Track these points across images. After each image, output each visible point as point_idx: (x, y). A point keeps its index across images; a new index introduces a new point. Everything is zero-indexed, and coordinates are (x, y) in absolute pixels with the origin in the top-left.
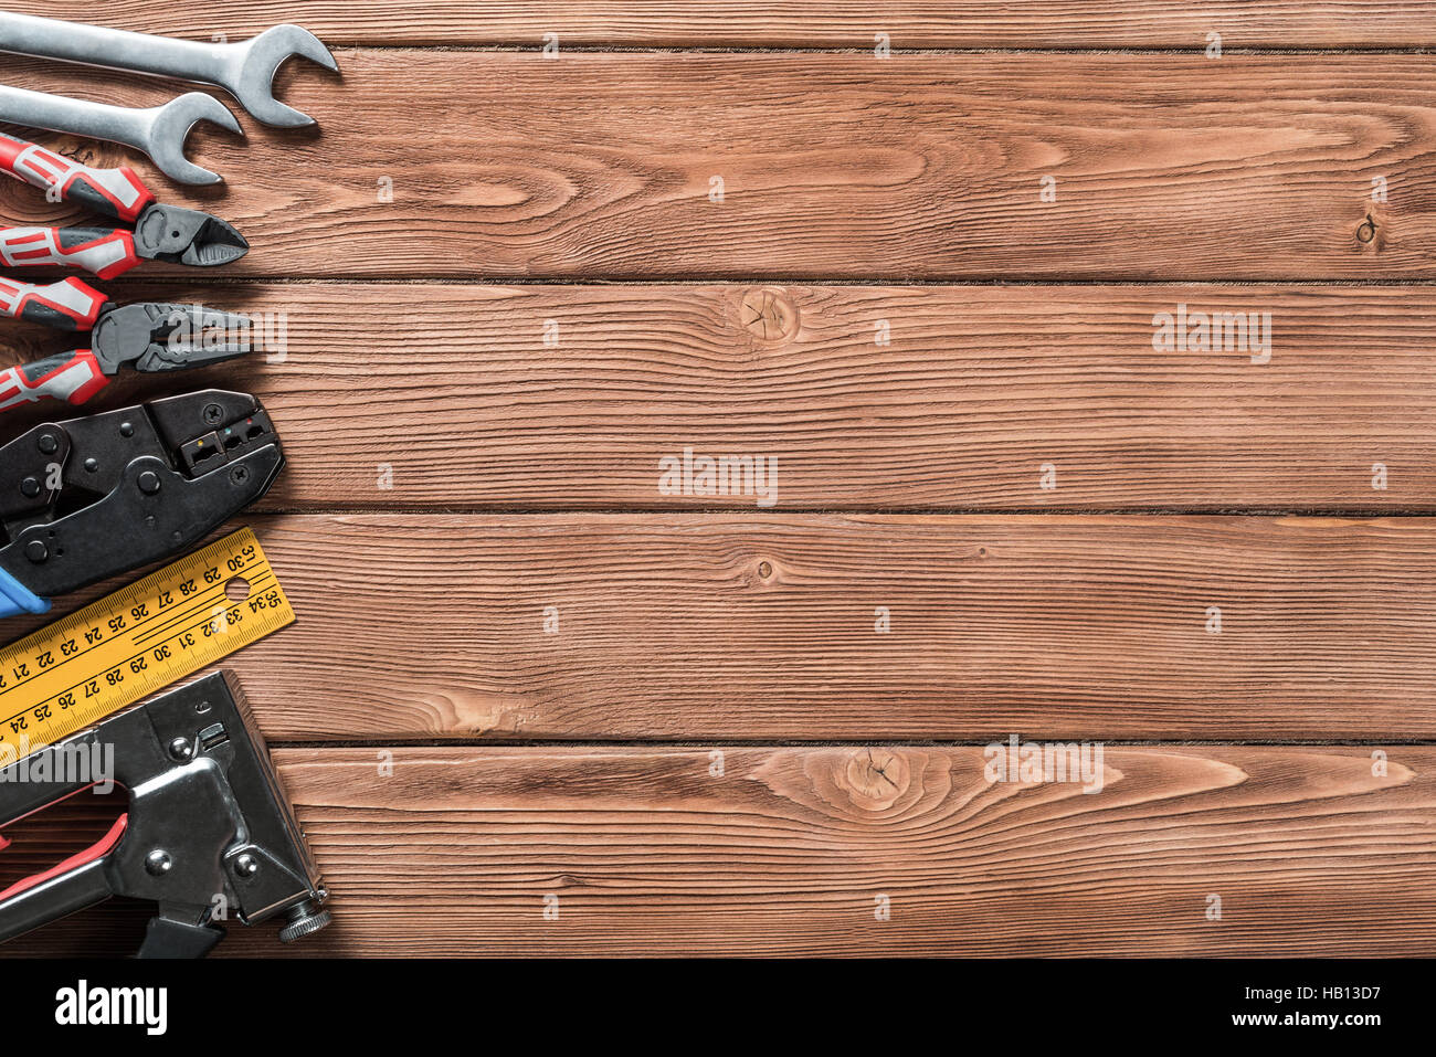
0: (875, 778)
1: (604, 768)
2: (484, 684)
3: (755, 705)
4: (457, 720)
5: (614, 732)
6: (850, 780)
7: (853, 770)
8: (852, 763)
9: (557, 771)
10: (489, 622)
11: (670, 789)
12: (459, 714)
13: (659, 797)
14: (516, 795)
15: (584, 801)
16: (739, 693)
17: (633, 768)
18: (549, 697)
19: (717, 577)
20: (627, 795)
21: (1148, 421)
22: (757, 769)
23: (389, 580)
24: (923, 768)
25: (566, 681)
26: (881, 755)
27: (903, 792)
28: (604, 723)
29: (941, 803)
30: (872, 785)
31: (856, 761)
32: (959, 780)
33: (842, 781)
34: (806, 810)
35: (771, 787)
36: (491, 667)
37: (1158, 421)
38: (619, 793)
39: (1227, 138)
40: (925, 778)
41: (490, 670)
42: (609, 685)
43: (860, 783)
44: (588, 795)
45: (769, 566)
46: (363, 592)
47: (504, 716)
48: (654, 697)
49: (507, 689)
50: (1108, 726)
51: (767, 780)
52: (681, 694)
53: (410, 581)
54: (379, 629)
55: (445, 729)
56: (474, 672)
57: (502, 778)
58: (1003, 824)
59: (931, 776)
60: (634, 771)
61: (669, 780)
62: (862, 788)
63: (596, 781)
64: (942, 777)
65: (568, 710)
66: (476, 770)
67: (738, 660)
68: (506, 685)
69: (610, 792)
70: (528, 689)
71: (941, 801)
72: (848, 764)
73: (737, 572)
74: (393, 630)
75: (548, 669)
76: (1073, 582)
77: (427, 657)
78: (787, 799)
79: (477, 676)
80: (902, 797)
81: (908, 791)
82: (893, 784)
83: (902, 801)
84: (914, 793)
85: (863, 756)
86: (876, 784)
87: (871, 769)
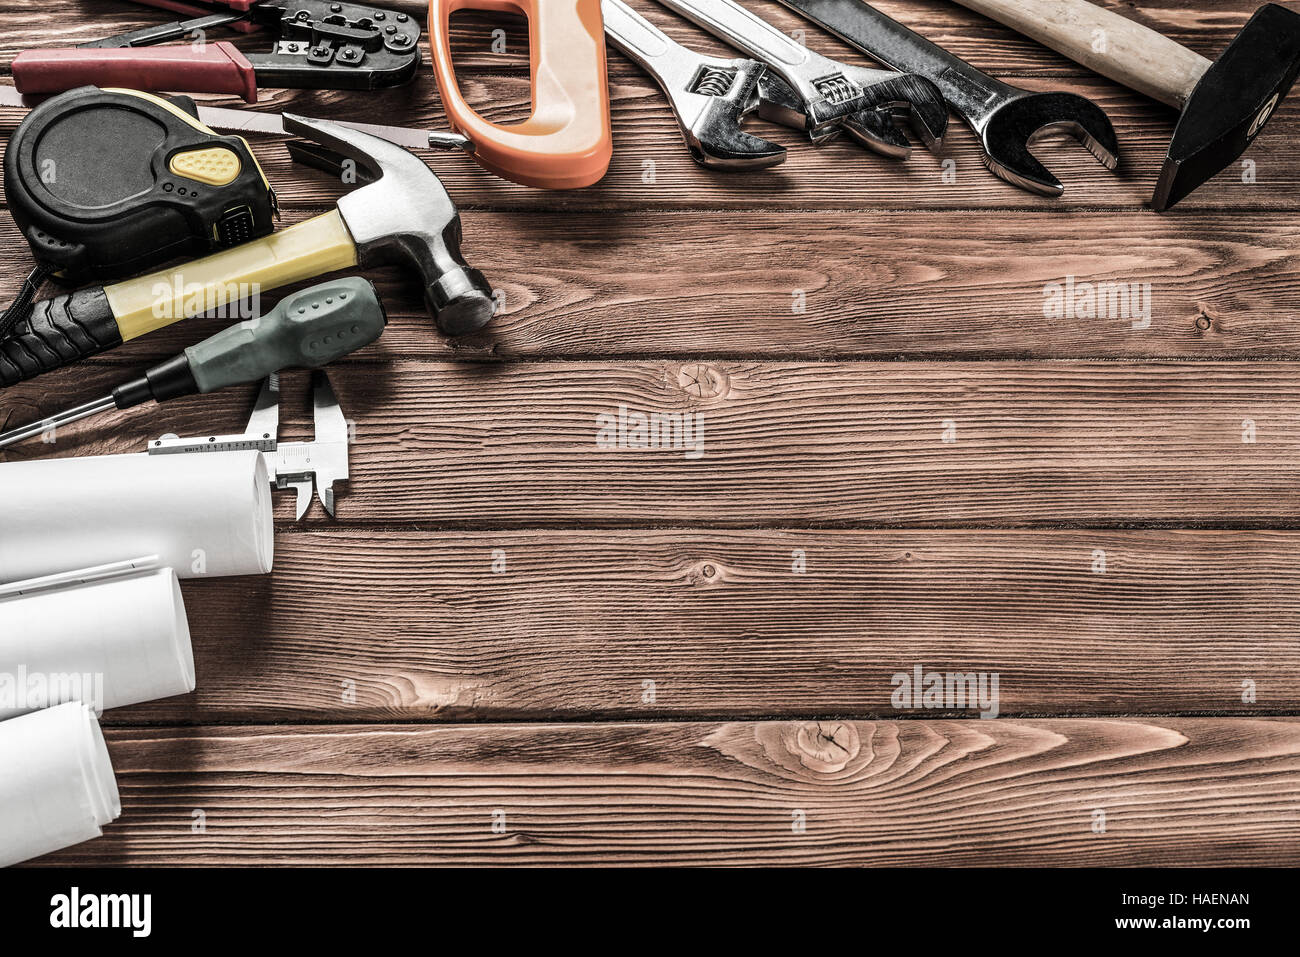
0: (825, 745)
1: (560, 737)
2: (443, 667)
3: (704, 683)
4: (417, 698)
5: (568, 707)
6: (801, 745)
7: (804, 737)
8: (802, 730)
9: (512, 741)
11: (623, 755)
12: (417, 692)
13: (614, 761)
14: (472, 762)
15: (540, 767)
16: (689, 673)
17: (587, 737)
18: (507, 677)
19: (665, 578)
20: (581, 761)
21: (1043, 456)
22: (708, 737)
23: (358, 582)
24: (872, 735)
25: (523, 664)
26: (829, 727)
27: (854, 755)
28: (559, 699)
29: (891, 766)
30: (823, 750)
31: (805, 730)
32: (908, 745)
33: (793, 746)
34: (761, 774)
35: (724, 752)
36: (451, 653)
37: (1052, 456)
38: (574, 759)
39: (1074, 262)
40: (874, 744)
41: (449, 655)
42: (565, 667)
43: (811, 748)
44: (543, 760)
45: (712, 569)
46: (334, 591)
47: (461, 694)
48: (608, 677)
49: (465, 672)
50: (1046, 697)
51: (717, 747)
52: (633, 674)
53: (378, 582)
54: (346, 622)
55: (404, 705)
56: (435, 657)
57: (459, 748)
58: (956, 783)
59: (879, 742)
60: (588, 740)
61: (623, 748)
62: (813, 752)
63: (552, 749)
64: (892, 742)
65: (524, 688)
66: (432, 740)
67: (686, 645)
68: (465, 668)
69: (566, 759)
70: (486, 670)
71: (892, 763)
72: (798, 732)
73: (684, 573)
74: (359, 623)
75: (506, 654)
76: (995, 579)
78: (741, 763)
79: (437, 660)
80: (853, 760)
81: (858, 755)
82: (843, 749)
83: (853, 763)
84: (865, 757)
85: (812, 725)
86: (827, 749)
87: (820, 736)
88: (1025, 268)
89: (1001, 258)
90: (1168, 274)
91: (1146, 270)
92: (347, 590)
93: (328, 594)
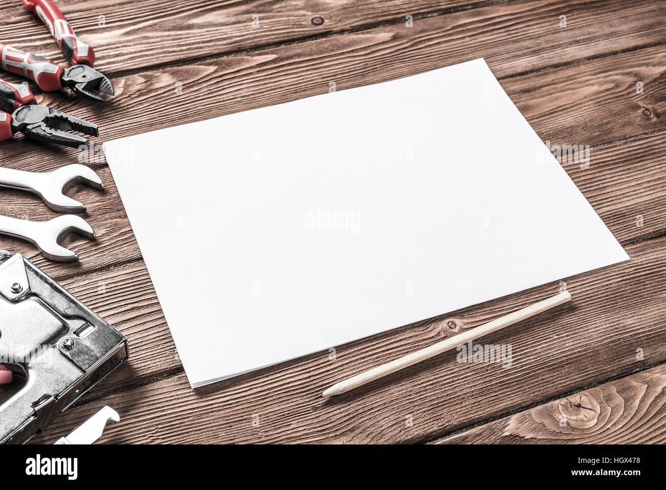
0: (579, 411)
2: (314, 437)
3: (485, 395)
5: (409, 437)
7: (563, 410)
8: (560, 406)
10: (302, 402)
16: (473, 391)
18: (359, 430)
19: (427, 337)
21: (605, 205)
22: (507, 429)
23: (229, 398)
24: (602, 396)
25: (365, 418)
26: (575, 398)
27: (599, 411)
28: (401, 434)
29: (624, 411)
30: (579, 414)
31: (562, 405)
32: (626, 395)
35: (521, 435)
36: (315, 426)
37: (609, 204)
40: (607, 401)
41: (315, 428)
42: (393, 412)
43: (572, 415)
45: (453, 323)
46: (215, 409)
48: (424, 410)
49: (330, 435)
51: (515, 432)
52: (438, 403)
53: (243, 394)
54: (234, 427)
56: (305, 432)
59: (608, 399)
62: (574, 418)
64: (617, 396)
65: (374, 434)
67: (462, 375)
68: (328, 433)
70: (344, 430)
71: (623, 409)
72: (558, 408)
73: (437, 330)
74: (243, 425)
75: (351, 416)
76: (618, 282)
77: (271, 433)
78: (535, 438)
79: (308, 434)
80: (600, 415)
81: (601, 411)
82: (590, 409)
83: (601, 417)
84: (606, 410)
85: (564, 401)
86: (581, 413)
87: (573, 406)
88: (537, 106)
89: (522, 103)
90: (614, 91)
91: (601, 92)
92: (224, 406)
93: (213, 412)
